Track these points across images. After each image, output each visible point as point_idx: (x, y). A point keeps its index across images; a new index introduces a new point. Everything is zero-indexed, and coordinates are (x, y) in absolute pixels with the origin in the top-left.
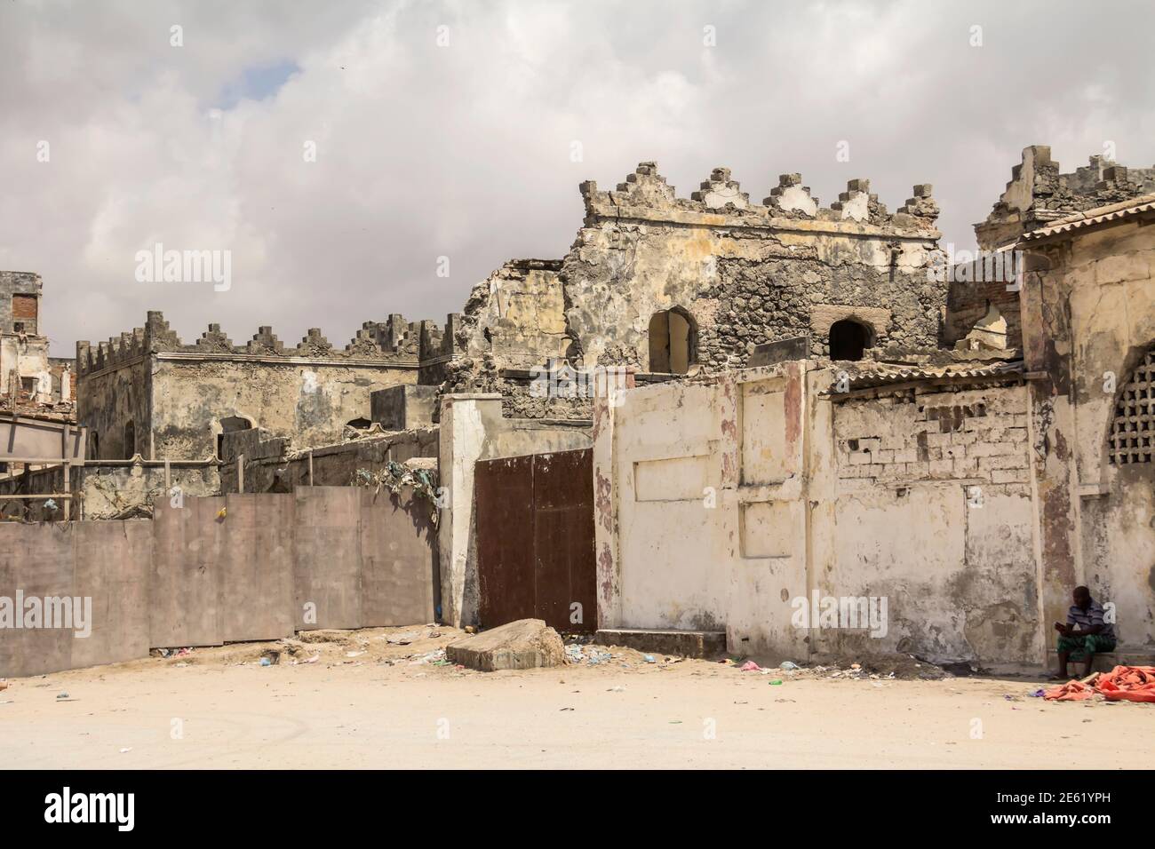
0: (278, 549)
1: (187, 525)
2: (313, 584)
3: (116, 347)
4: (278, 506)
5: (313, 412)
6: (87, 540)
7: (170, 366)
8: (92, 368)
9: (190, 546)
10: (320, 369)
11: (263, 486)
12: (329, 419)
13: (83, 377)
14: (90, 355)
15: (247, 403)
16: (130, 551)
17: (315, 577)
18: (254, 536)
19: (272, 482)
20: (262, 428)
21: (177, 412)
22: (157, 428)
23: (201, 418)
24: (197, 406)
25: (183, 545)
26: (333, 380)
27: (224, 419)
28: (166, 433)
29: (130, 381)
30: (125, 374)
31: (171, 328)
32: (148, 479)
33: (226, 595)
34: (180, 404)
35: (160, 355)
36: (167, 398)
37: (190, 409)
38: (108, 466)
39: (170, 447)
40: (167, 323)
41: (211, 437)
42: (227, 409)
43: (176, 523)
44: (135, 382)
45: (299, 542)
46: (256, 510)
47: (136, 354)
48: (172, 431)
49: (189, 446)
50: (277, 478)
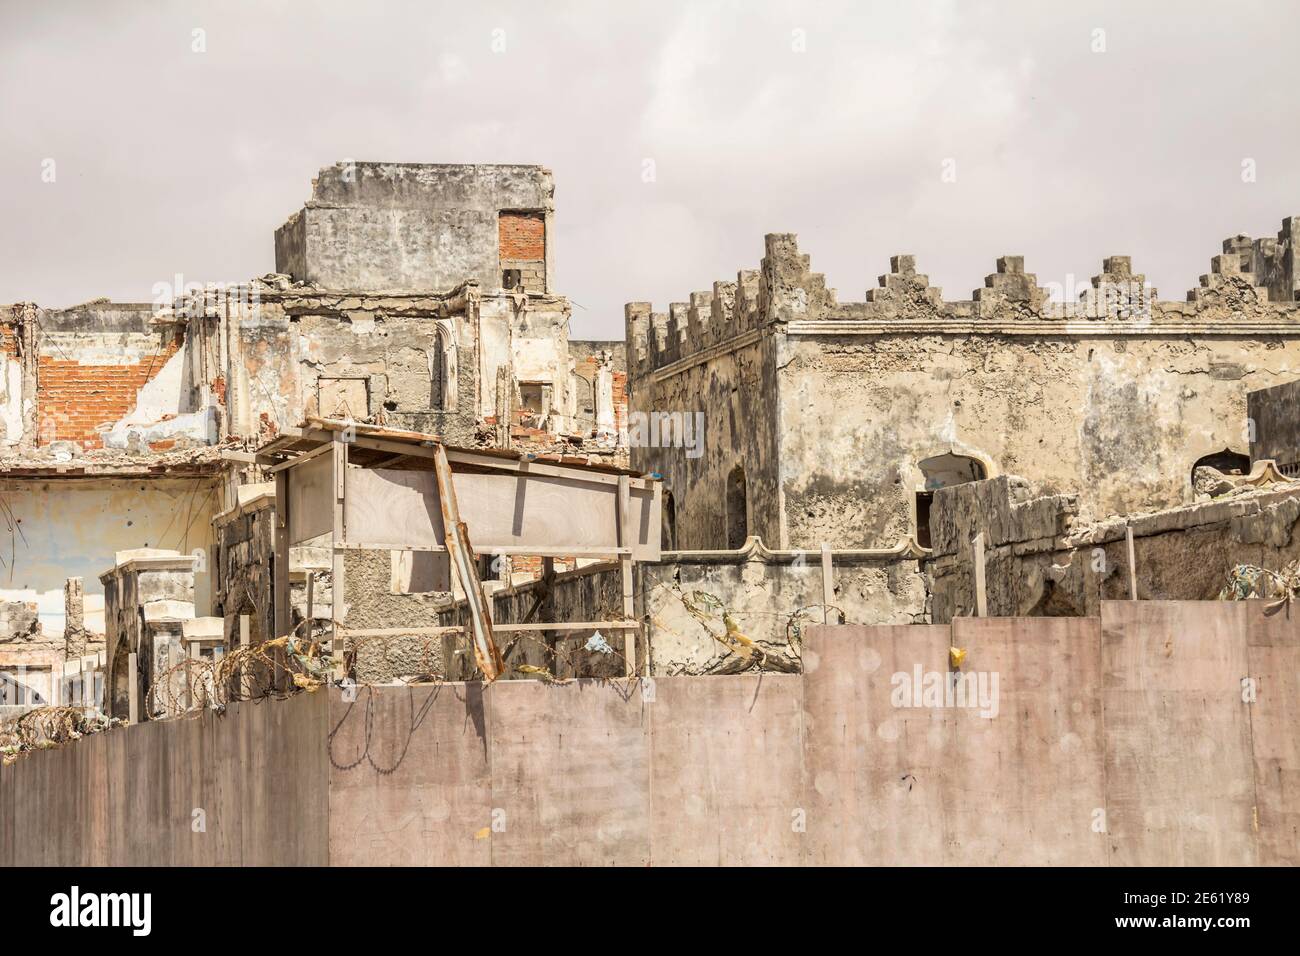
0: (1067, 739)
1: (872, 685)
2: (1149, 818)
3: (704, 313)
4: (1063, 646)
5: (1117, 441)
6: (671, 719)
7: (813, 348)
8: (658, 360)
9: (880, 731)
10: (1131, 345)
11: (1021, 602)
12: (1153, 455)
13: (641, 378)
14: (652, 332)
15: (976, 424)
16: (759, 741)
17: (1152, 802)
18: (1013, 710)
19: (1039, 592)
20: (1013, 478)
21: (830, 446)
22: (792, 482)
23: (881, 458)
24: (871, 433)
25: (865, 729)
26: (1159, 369)
27: (928, 460)
28: (810, 492)
29: (733, 386)
30: (723, 370)
31: (814, 269)
32: (778, 588)
33: (961, 840)
34: (837, 430)
35: (793, 327)
36: (809, 417)
37: (857, 439)
38: (696, 563)
39: (818, 521)
40: (806, 258)
41: (903, 499)
42: (933, 438)
43: (850, 680)
44: (743, 386)
45: (1112, 722)
46: (1017, 655)
47: (745, 325)
48: (823, 487)
49: (858, 519)
50: (1050, 584)
